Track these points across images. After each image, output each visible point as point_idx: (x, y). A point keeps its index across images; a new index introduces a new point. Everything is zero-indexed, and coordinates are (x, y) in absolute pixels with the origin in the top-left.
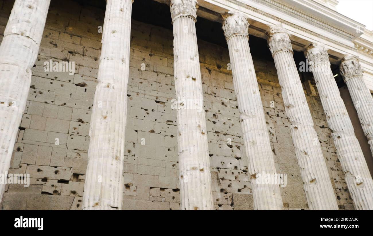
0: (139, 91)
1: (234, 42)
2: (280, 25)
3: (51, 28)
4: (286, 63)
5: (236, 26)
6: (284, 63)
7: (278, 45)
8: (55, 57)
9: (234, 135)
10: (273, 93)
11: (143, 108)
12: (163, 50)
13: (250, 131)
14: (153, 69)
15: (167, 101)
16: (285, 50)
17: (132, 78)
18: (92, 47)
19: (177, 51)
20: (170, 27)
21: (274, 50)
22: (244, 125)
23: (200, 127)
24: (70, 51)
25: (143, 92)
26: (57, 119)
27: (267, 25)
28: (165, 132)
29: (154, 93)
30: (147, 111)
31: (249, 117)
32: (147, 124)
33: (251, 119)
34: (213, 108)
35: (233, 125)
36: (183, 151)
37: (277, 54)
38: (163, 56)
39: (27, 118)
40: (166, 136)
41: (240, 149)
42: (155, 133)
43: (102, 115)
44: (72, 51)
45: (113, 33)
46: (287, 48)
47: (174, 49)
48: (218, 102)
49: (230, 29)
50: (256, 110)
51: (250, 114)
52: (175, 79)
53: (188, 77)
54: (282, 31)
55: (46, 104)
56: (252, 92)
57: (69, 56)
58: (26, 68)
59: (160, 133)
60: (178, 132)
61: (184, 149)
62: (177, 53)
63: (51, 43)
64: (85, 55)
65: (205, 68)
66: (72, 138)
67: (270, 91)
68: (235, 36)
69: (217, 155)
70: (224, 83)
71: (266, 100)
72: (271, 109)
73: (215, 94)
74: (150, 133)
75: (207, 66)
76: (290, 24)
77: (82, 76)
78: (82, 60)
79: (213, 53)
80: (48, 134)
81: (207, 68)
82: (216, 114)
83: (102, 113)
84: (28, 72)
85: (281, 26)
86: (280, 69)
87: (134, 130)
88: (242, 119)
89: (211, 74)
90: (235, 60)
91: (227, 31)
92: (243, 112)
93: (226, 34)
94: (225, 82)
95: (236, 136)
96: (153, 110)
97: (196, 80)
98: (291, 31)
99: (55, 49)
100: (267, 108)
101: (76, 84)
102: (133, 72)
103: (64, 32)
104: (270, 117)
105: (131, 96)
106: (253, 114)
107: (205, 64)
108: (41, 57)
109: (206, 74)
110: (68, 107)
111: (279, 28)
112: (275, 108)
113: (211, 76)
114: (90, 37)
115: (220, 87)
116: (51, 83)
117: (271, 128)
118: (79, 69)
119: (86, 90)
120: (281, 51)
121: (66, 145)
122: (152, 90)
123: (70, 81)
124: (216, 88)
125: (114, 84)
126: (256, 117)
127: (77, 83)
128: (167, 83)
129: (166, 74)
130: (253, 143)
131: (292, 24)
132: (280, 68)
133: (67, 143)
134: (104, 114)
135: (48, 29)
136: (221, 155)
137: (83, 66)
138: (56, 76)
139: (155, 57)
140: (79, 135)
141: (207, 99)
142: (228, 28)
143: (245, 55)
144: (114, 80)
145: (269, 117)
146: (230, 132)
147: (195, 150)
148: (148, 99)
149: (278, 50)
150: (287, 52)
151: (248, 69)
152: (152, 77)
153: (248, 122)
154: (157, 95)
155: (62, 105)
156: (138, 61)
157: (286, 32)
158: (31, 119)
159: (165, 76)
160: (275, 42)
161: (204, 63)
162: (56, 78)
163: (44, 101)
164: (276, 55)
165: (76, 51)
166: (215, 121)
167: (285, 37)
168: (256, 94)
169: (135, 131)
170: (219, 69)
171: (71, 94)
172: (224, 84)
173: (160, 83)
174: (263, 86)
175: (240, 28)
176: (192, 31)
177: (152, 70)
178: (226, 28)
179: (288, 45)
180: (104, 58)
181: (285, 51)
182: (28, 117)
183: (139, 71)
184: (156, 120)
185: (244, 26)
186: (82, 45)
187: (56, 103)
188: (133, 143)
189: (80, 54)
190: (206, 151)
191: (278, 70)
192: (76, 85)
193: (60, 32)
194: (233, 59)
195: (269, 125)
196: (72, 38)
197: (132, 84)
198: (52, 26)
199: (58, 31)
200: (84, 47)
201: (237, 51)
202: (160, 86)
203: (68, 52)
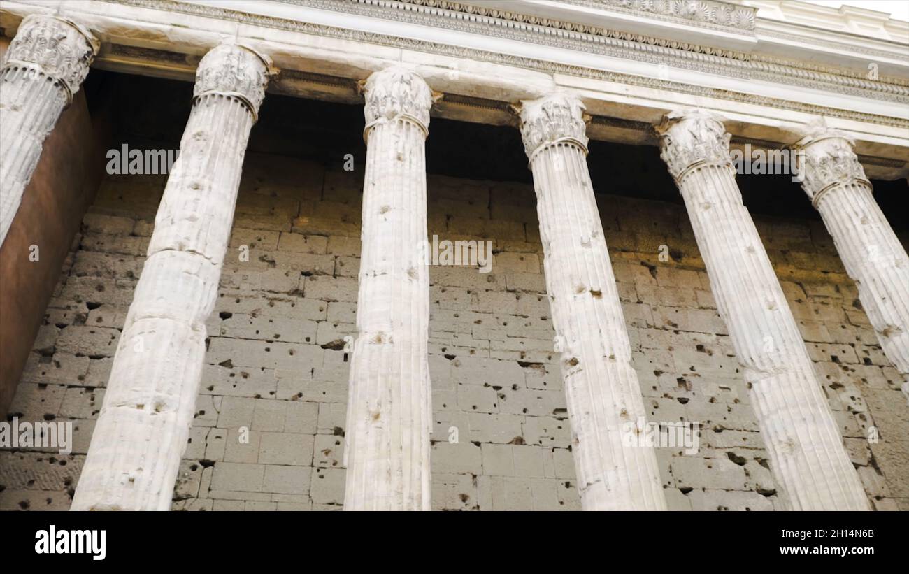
0: (475, 343)
1: (697, 185)
2: (819, 121)
3: (261, 225)
4: (853, 216)
5: (696, 145)
6: (850, 217)
7: (822, 172)
8: (272, 289)
9: (745, 430)
10: (841, 301)
11: (489, 384)
12: (526, 236)
13: (776, 412)
14: (504, 285)
15: (550, 358)
16: (845, 183)
17: (455, 313)
18: (354, 255)
19: (546, 230)
20: (526, 177)
21: (815, 189)
22: (757, 399)
23: (627, 415)
24: (305, 270)
25: (485, 344)
26: (283, 432)
27: (781, 129)
28: (552, 439)
29: (514, 344)
30: (500, 391)
31: (765, 374)
32: (504, 424)
33: (774, 378)
34: (673, 362)
35: (736, 401)
36: (588, 484)
37: (824, 196)
38: (526, 250)
39: (218, 437)
40: (555, 449)
41: (768, 467)
42: (525, 444)
43: (370, 412)
44: (308, 270)
45: (384, 212)
46: (849, 176)
47: (541, 226)
48: (686, 347)
49: (681, 155)
50: (783, 352)
51: (768, 367)
52: (550, 299)
53: (581, 290)
54: (827, 136)
55: (257, 399)
56: (765, 306)
57: (302, 283)
58: (191, 322)
59: (539, 443)
60: (572, 435)
61: (591, 480)
62: (548, 235)
63: (262, 259)
64: (340, 276)
65: (640, 263)
66: (322, 477)
67: (832, 298)
68: (695, 169)
69: (704, 489)
70: (696, 293)
71: (824, 325)
72: (842, 347)
73: (675, 325)
74: (513, 445)
75: (644, 258)
76: (847, 115)
77: (335, 326)
78: (332, 288)
79: (656, 224)
80: (264, 471)
81: (643, 264)
82: (685, 378)
83: (367, 406)
84: (197, 329)
85: (823, 124)
86: (839, 235)
87: (472, 442)
88: (749, 380)
89: (657, 276)
90: (705, 231)
91: (673, 162)
92: (749, 361)
93: (674, 169)
94: (698, 292)
95: (752, 431)
96: (514, 388)
97: (603, 295)
98: (855, 131)
99: (271, 270)
100: (830, 343)
101: (322, 344)
102: (456, 299)
103: (289, 230)
104: (845, 368)
105: (456, 359)
106: (778, 365)
107: (639, 254)
108: (242, 294)
109: (643, 278)
110: (308, 401)
111: (819, 129)
112: (855, 342)
113: (657, 282)
114: (349, 231)
115: (686, 307)
116: (268, 350)
117: (853, 398)
118: (327, 308)
119: (346, 356)
120: (836, 188)
121: (309, 495)
122: (508, 336)
123: (308, 339)
124: (674, 309)
125: (392, 333)
126: (786, 371)
127: (325, 344)
128: (543, 315)
129: (540, 293)
130: (790, 445)
131: (853, 112)
132: (841, 231)
133: (309, 491)
134: (373, 409)
135: (255, 229)
136: (717, 488)
137: (337, 301)
138: (277, 333)
139: (506, 254)
140: (337, 466)
141: (655, 340)
142: (675, 154)
143: (729, 214)
144: (392, 322)
145: (840, 370)
146: (733, 420)
147: (618, 480)
148: (500, 360)
149: (826, 186)
150: (853, 185)
151: (743, 249)
152: (505, 306)
153: (765, 390)
154: (522, 348)
155: (294, 399)
156: (464, 270)
157: (838, 136)
158: (227, 441)
159: (536, 299)
160: (813, 167)
161: (635, 252)
162: (277, 336)
163: (252, 394)
164: (823, 199)
165: (317, 269)
166: (686, 397)
167: (838, 150)
168: (777, 309)
169: (473, 444)
170: (678, 262)
171: (312, 371)
172: (696, 296)
173: (525, 317)
174: (807, 287)
175: (706, 148)
176: (577, 177)
177: (503, 289)
178: (671, 154)
179: (852, 169)
180: (367, 275)
181: (846, 186)
182: (219, 435)
183: (470, 295)
184: (525, 411)
185: (716, 142)
186: (331, 253)
187: (279, 394)
188: (471, 476)
189: (328, 275)
190: (652, 477)
191: (835, 239)
192: (324, 347)
193: (281, 232)
194: (701, 227)
195: (844, 391)
196: (307, 240)
197: (455, 328)
198: (263, 222)
199: (277, 231)
200: (336, 257)
201: (707, 206)
202: (526, 325)
203: (300, 273)
